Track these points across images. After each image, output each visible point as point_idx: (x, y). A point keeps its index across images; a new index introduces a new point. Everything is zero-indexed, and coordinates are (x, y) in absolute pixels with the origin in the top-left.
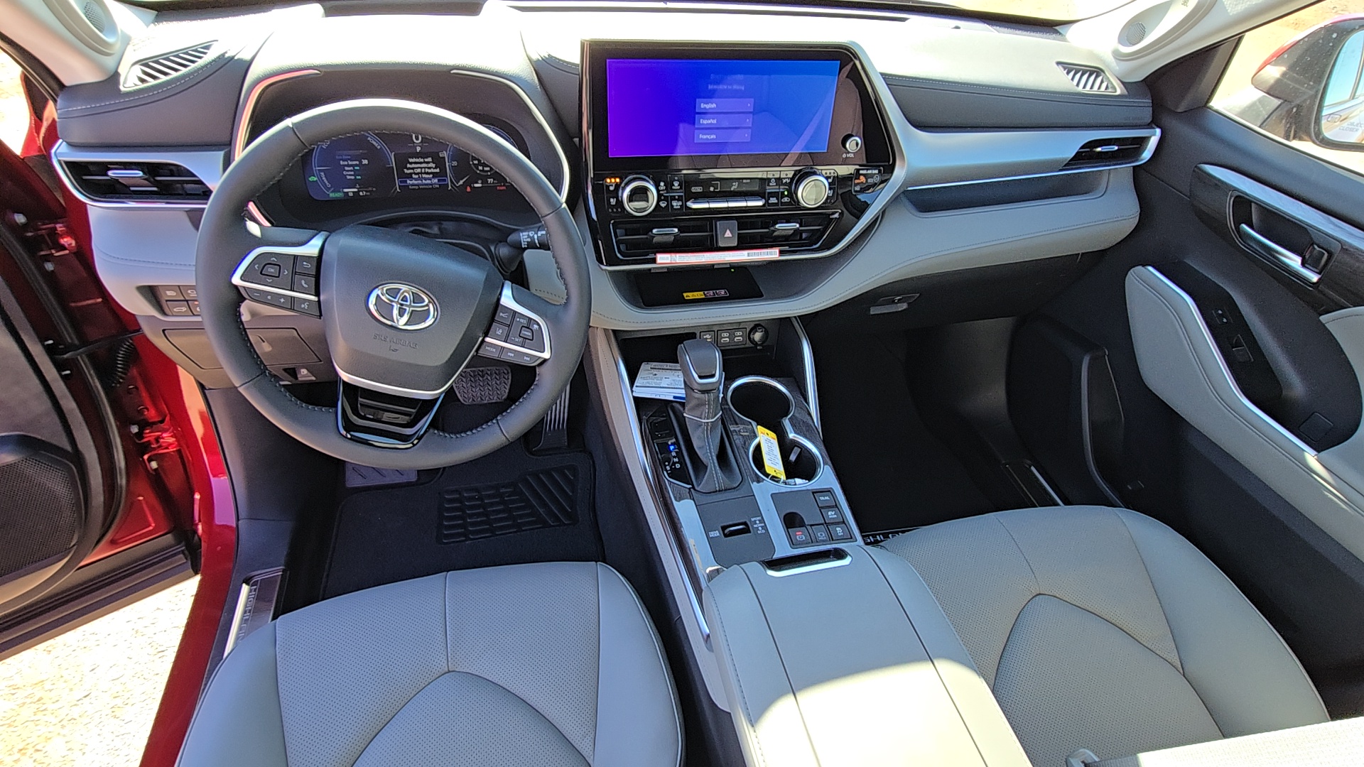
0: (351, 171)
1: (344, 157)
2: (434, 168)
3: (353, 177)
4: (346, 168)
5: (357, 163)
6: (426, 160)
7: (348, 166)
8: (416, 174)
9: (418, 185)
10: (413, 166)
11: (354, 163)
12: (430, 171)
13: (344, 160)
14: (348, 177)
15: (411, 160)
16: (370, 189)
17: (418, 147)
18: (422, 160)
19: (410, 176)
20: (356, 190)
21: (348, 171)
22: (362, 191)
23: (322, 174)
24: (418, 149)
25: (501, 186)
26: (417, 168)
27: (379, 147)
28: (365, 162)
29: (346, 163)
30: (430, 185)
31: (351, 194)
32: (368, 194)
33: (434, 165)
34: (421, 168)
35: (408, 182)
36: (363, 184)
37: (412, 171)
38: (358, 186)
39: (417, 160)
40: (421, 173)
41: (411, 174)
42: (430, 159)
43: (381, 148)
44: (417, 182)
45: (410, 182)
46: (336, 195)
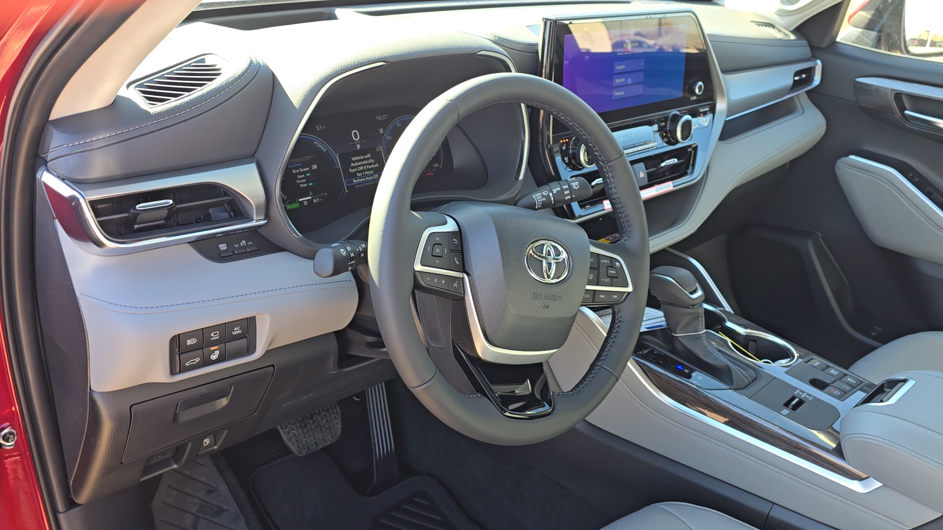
0: (303, 178)
1: (296, 165)
2: (374, 164)
3: (306, 185)
4: (299, 177)
5: (308, 169)
6: (366, 157)
7: (300, 173)
8: (359, 172)
9: (362, 183)
10: (357, 164)
11: (305, 169)
12: (370, 167)
13: (296, 168)
14: (302, 186)
15: (354, 159)
16: (322, 194)
17: (357, 145)
18: (363, 157)
19: (354, 175)
20: (310, 198)
21: (300, 179)
22: (316, 198)
24: (358, 147)
25: (429, 172)
26: (360, 166)
27: (325, 150)
28: (315, 167)
29: (298, 171)
30: (373, 181)
31: (306, 203)
32: (321, 200)
33: (373, 161)
34: (363, 165)
35: (354, 181)
36: (315, 191)
37: (356, 170)
38: (311, 194)
39: (359, 158)
40: (364, 170)
41: (355, 173)
42: (369, 156)
43: (327, 151)
44: (361, 180)
45: (356, 181)
46: (292, 206)
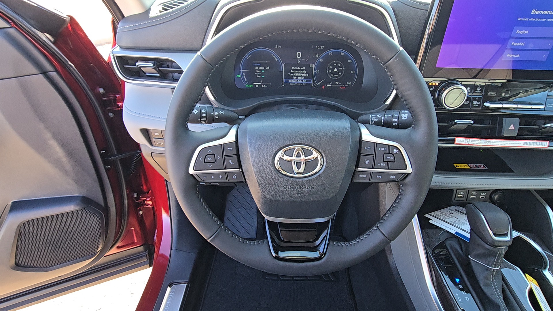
0: (259, 73)
1: (257, 65)
2: (305, 74)
3: (260, 76)
4: (257, 71)
5: (264, 68)
6: (302, 69)
7: (258, 70)
8: (294, 76)
9: (295, 83)
10: (294, 71)
11: (262, 68)
12: (303, 75)
13: (257, 66)
14: (257, 76)
15: (293, 68)
16: (268, 84)
17: (298, 61)
18: (300, 68)
19: (291, 78)
20: (260, 84)
22: (263, 85)
23: (244, 73)
25: (343, 86)
26: (296, 73)
27: (277, 60)
28: (268, 68)
29: (258, 68)
30: (302, 83)
31: (257, 86)
32: (266, 86)
33: (305, 72)
34: (298, 73)
35: (290, 81)
36: (264, 81)
37: (293, 74)
38: (261, 82)
39: (297, 68)
40: (298, 76)
41: (292, 76)
42: (304, 68)
43: (278, 60)
44: (294, 81)
45: (291, 81)
46: (249, 86)
